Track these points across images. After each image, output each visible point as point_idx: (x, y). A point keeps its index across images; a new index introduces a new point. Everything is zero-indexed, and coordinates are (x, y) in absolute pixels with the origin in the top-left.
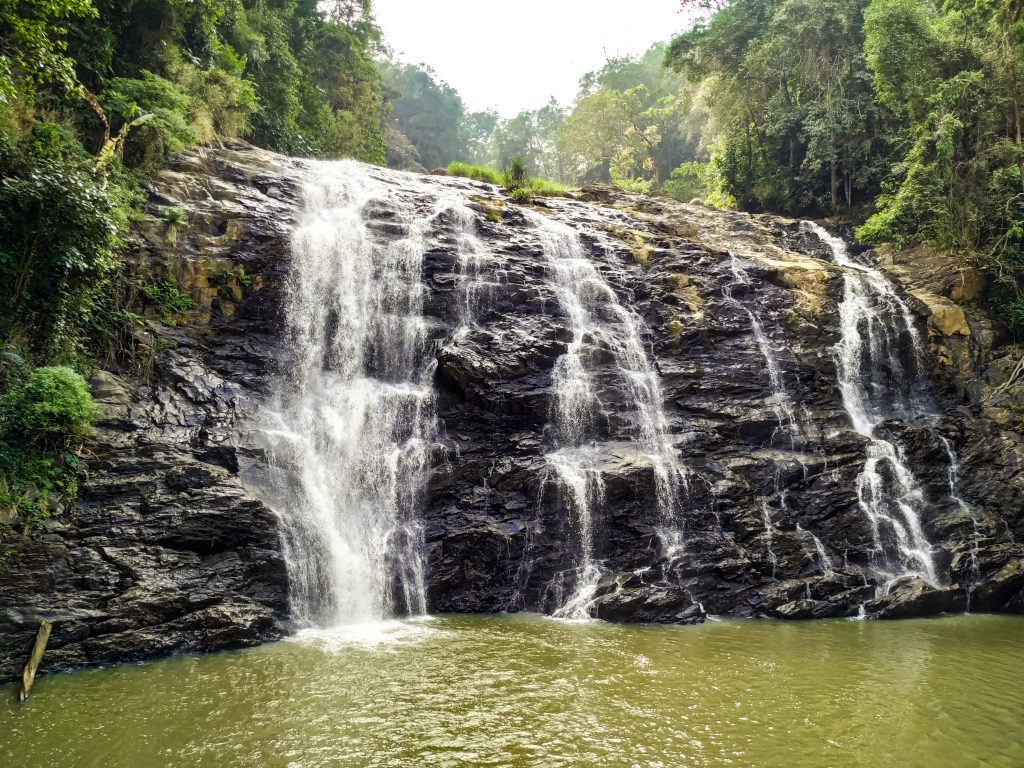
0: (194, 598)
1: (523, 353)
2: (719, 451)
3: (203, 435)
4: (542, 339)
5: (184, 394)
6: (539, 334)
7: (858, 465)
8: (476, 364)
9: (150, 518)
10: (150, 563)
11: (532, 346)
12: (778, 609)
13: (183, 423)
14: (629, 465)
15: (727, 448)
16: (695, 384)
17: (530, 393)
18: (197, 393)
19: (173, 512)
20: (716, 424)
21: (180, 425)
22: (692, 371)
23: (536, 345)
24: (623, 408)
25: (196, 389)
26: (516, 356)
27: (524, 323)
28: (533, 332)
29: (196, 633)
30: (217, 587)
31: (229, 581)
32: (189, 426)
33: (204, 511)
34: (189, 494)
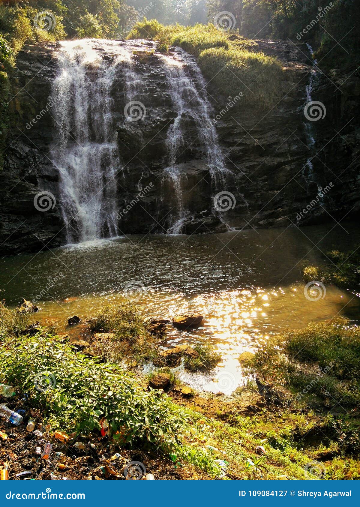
0: (23, 232)
1: (153, 125)
2: (241, 160)
3: (24, 172)
4: (163, 118)
5: (16, 156)
6: (161, 116)
7: (304, 160)
8: (133, 132)
9: (5, 204)
10: (6, 220)
11: (158, 121)
12: (259, 223)
13: (16, 167)
14: (198, 170)
15: (244, 159)
16: (232, 131)
17: (158, 142)
18: (21, 155)
19: (14, 201)
20: (240, 148)
21: (15, 168)
22: (231, 125)
23: (159, 121)
24: (199, 145)
25: (20, 153)
26: (151, 127)
27: (155, 111)
28: (159, 115)
29: (25, 243)
30: (32, 227)
31: (37, 225)
32: (19, 168)
33: (24, 200)
34: (18, 194)
